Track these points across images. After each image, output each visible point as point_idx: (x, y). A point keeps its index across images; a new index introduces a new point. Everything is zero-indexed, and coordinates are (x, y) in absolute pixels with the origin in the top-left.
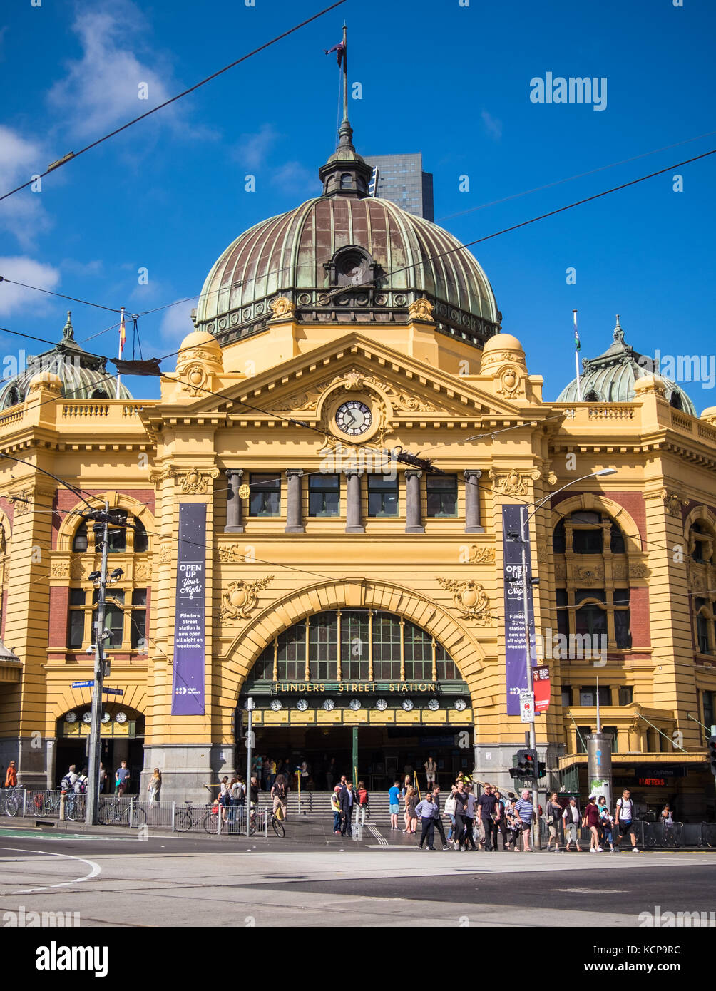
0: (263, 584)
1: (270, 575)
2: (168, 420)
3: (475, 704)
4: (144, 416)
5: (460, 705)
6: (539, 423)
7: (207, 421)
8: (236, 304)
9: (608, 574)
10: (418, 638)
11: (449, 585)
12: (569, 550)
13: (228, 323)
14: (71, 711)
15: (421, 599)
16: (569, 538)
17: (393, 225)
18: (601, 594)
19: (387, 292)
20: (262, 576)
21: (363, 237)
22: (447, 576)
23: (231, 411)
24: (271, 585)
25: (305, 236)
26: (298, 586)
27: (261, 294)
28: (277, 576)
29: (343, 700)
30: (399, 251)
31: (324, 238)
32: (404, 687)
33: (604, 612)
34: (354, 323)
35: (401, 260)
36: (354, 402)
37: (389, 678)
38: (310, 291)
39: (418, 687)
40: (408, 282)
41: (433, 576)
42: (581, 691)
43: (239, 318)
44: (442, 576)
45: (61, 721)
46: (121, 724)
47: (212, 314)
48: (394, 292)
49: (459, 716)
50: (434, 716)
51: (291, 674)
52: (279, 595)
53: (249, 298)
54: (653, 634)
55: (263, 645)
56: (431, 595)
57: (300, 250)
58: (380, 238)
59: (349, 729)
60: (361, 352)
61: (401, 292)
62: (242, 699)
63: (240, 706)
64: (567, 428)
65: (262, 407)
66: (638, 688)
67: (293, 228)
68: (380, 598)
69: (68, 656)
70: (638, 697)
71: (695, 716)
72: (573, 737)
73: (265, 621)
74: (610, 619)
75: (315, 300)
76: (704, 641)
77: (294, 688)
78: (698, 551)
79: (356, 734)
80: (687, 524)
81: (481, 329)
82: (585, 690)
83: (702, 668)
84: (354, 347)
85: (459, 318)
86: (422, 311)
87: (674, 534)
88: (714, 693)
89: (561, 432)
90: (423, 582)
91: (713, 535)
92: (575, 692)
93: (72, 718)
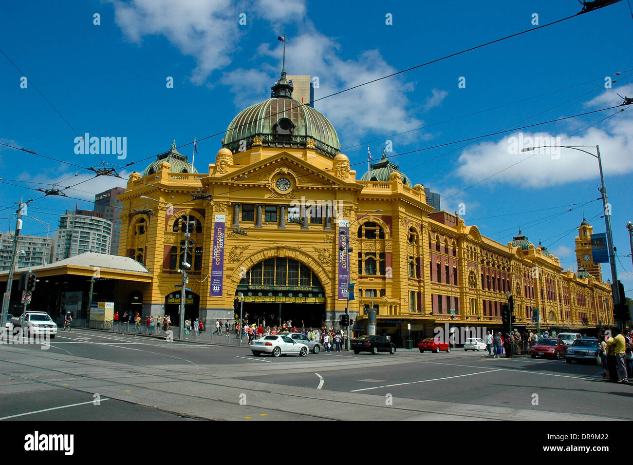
0: (246, 248)
1: (248, 244)
2: (211, 183)
3: (326, 295)
4: (202, 181)
5: (320, 295)
6: (354, 189)
7: (227, 184)
9: (377, 248)
10: (305, 270)
11: (316, 250)
12: (363, 237)
14: (171, 293)
15: (307, 255)
16: (364, 232)
17: (301, 110)
18: (375, 254)
19: (298, 136)
20: (246, 244)
21: (289, 115)
22: (317, 247)
23: (236, 180)
24: (250, 248)
25: (267, 113)
26: (260, 249)
28: (251, 244)
29: (275, 293)
30: (303, 121)
31: (274, 115)
32: (300, 289)
33: (375, 262)
34: (284, 147)
35: (304, 124)
36: (284, 179)
37: (294, 285)
38: (268, 135)
39: (305, 289)
40: (306, 132)
41: (312, 246)
42: (366, 291)
44: (314, 246)
45: (167, 297)
46: (191, 299)
47: (230, 142)
48: (301, 136)
49: (320, 300)
50: (311, 300)
51: (256, 283)
52: (253, 252)
56: (310, 254)
57: (266, 118)
58: (296, 116)
59: (278, 304)
60: (287, 159)
61: (303, 136)
62: (237, 291)
63: (236, 294)
64: (364, 191)
65: (248, 179)
66: (387, 290)
67: (263, 110)
68: (291, 254)
69: (170, 273)
70: (387, 294)
71: (407, 301)
72: (362, 309)
73: (246, 262)
74: (378, 265)
75: (270, 138)
76: (412, 273)
77: (257, 288)
78: (411, 239)
79: (280, 306)
80: (408, 229)
81: (333, 152)
82: (367, 290)
83: (410, 282)
84: (284, 157)
85: (325, 148)
86: (311, 144)
87: (403, 233)
88: (415, 292)
89: (362, 193)
90: (308, 248)
91: (417, 233)
92: (364, 292)
93: (171, 296)
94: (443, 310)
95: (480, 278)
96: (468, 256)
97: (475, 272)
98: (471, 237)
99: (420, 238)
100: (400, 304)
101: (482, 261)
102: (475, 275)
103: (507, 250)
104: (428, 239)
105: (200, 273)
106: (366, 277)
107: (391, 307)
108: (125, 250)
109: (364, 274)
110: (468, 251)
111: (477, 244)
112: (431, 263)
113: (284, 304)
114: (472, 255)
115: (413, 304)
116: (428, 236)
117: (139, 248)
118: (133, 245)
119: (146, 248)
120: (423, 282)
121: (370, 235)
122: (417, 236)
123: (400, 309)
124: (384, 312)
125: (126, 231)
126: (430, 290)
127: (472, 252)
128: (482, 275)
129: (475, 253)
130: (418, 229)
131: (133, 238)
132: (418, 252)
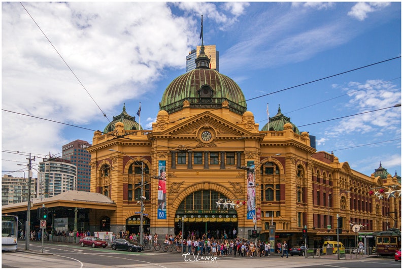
0: (181, 184)
1: (183, 181)
2: (155, 137)
3: (239, 216)
4: (148, 135)
5: (234, 216)
6: (258, 138)
7: (166, 137)
8: (173, 102)
9: (275, 181)
11: (232, 184)
12: (264, 174)
13: (170, 107)
14: (130, 217)
15: (224, 187)
16: (264, 170)
17: (217, 78)
18: (272, 185)
19: (216, 99)
20: (181, 181)
21: (209, 82)
22: (231, 181)
23: (172, 134)
24: (184, 184)
25: (192, 81)
27: (180, 99)
28: (185, 181)
29: (203, 215)
30: (219, 86)
31: (198, 82)
32: (220, 212)
33: (273, 191)
34: (206, 108)
35: (219, 88)
36: (206, 131)
37: (215, 209)
38: (194, 98)
39: (223, 212)
40: (222, 96)
41: (228, 181)
43: (174, 106)
45: (127, 220)
47: (166, 104)
48: (218, 98)
49: (234, 220)
50: (228, 219)
51: (189, 208)
52: (186, 186)
53: (176, 100)
54: (286, 197)
55: (182, 200)
56: (227, 186)
57: (191, 86)
58: (214, 82)
59: (205, 223)
60: (209, 117)
61: (220, 98)
62: (176, 215)
63: (176, 217)
64: (265, 139)
65: (181, 133)
66: (281, 212)
67: (189, 79)
68: (213, 187)
69: (128, 203)
70: (281, 214)
71: (296, 219)
72: (264, 225)
73: (182, 193)
74: (275, 193)
75: (195, 101)
76: (299, 198)
77: (190, 212)
78: (299, 173)
79: (206, 224)
80: (297, 166)
81: (242, 109)
82: (267, 212)
83: (298, 206)
84: (206, 115)
85: (235, 106)
86: (225, 104)
87: (293, 169)
88: (301, 213)
89: (264, 140)
90: (225, 183)
91: (303, 169)
92: (265, 213)
93: (130, 219)
94: (321, 226)
95: (349, 201)
96: (340, 185)
97: (346, 196)
98: (343, 171)
99: (306, 172)
100: (290, 221)
101: (351, 189)
102: (345, 199)
103: (370, 180)
104: (311, 173)
105: (150, 202)
106: (266, 203)
107: (284, 224)
108: (95, 188)
109: (265, 200)
110: (341, 181)
111: (347, 175)
112: (313, 191)
113: (209, 223)
114: (343, 184)
115: (300, 222)
116: (311, 171)
117: (105, 185)
118: (100, 184)
119: (110, 186)
120: (307, 205)
121: (269, 171)
122: (304, 172)
123: (291, 225)
124: (279, 228)
125: (95, 174)
126: (312, 211)
127: (343, 182)
128: (350, 199)
129: (346, 183)
130: (304, 166)
131: (100, 178)
132: (304, 183)
